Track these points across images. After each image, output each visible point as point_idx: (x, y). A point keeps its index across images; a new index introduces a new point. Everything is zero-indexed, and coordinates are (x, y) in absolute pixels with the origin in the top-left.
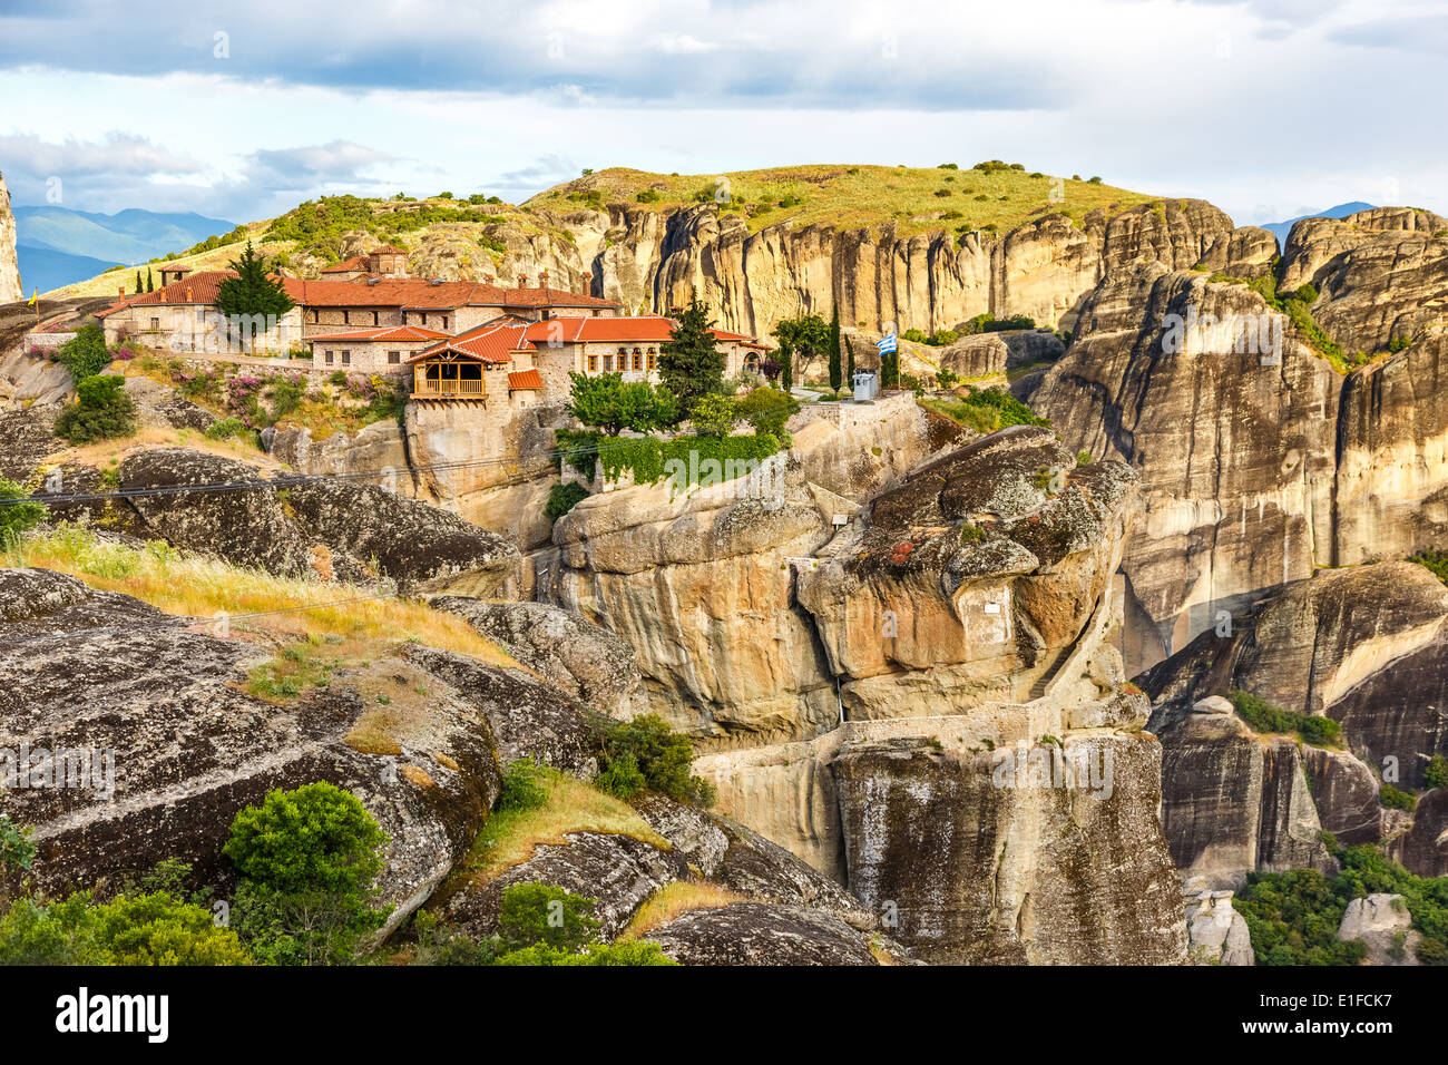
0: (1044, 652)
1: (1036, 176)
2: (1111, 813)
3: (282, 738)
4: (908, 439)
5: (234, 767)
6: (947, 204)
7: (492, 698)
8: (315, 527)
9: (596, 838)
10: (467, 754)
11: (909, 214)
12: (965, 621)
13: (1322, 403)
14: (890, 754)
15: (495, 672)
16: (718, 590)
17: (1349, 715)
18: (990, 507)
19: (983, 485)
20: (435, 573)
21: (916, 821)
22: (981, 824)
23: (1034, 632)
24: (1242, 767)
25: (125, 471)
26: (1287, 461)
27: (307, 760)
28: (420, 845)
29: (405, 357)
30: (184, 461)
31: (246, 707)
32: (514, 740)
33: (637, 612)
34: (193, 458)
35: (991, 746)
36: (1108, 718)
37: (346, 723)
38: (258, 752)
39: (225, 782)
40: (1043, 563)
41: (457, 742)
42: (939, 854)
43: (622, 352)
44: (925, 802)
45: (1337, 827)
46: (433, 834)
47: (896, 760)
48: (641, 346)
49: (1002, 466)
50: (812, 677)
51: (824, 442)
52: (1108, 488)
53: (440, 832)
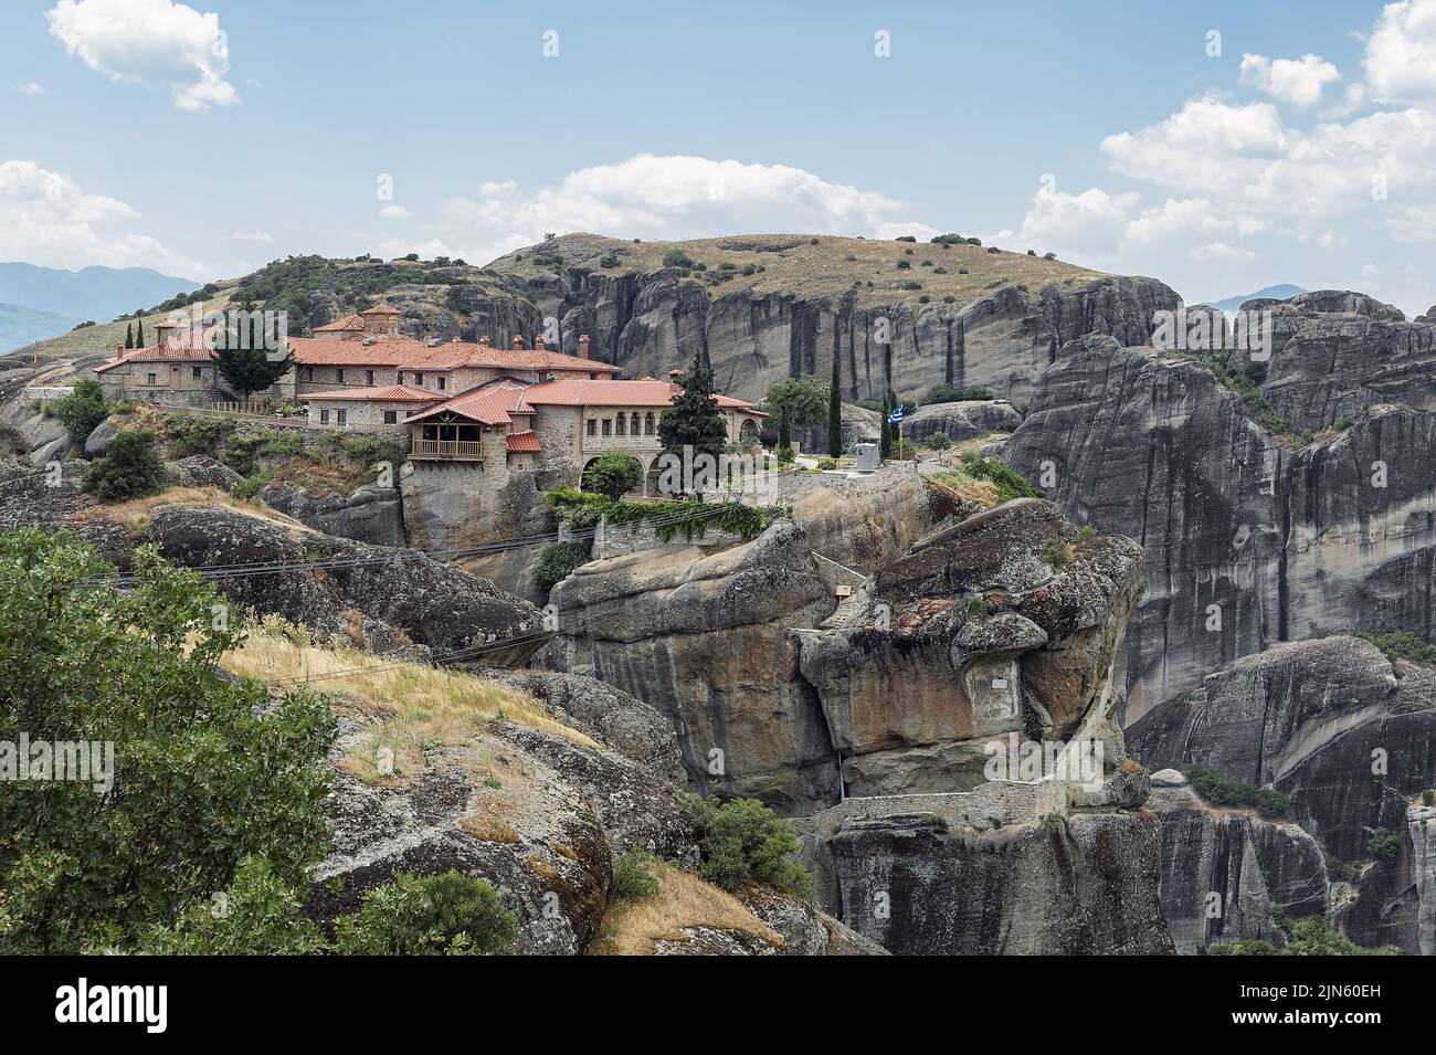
0: (1050, 729)
1: (994, 250)
2: (1115, 893)
3: (398, 822)
4: (910, 509)
5: (353, 853)
6: (908, 275)
7: (590, 781)
8: (345, 591)
9: (712, 932)
10: (582, 842)
11: (870, 285)
12: (972, 696)
13: (1271, 479)
14: (893, 832)
15: (591, 754)
16: (719, 660)
17: (1297, 788)
18: (997, 581)
19: (990, 558)
20: (470, 641)
21: (919, 901)
22: (986, 904)
23: (1041, 709)
24: (1194, 842)
25: (155, 529)
26: (1238, 535)
27: (427, 848)
28: (548, 940)
29: (402, 419)
30: (215, 520)
31: (358, 788)
32: (617, 826)
33: (635, 681)
34: (223, 518)
35: (997, 824)
36: (1112, 796)
37: (458, 807)
38: (376, 838)
39: (344, 869)
40: (1051, 638)
41: (572, 830)
42: (942, 934)
43: (621, 416)
44: (928, 881)
45: (1284, 899)
46: (559, 929)
47: (900, 838)
48: (640, 411)
49: (1008, 539)
50: (814, 752)
51: (826, 511)
52: (1114, 563)
53: (566, 927)
